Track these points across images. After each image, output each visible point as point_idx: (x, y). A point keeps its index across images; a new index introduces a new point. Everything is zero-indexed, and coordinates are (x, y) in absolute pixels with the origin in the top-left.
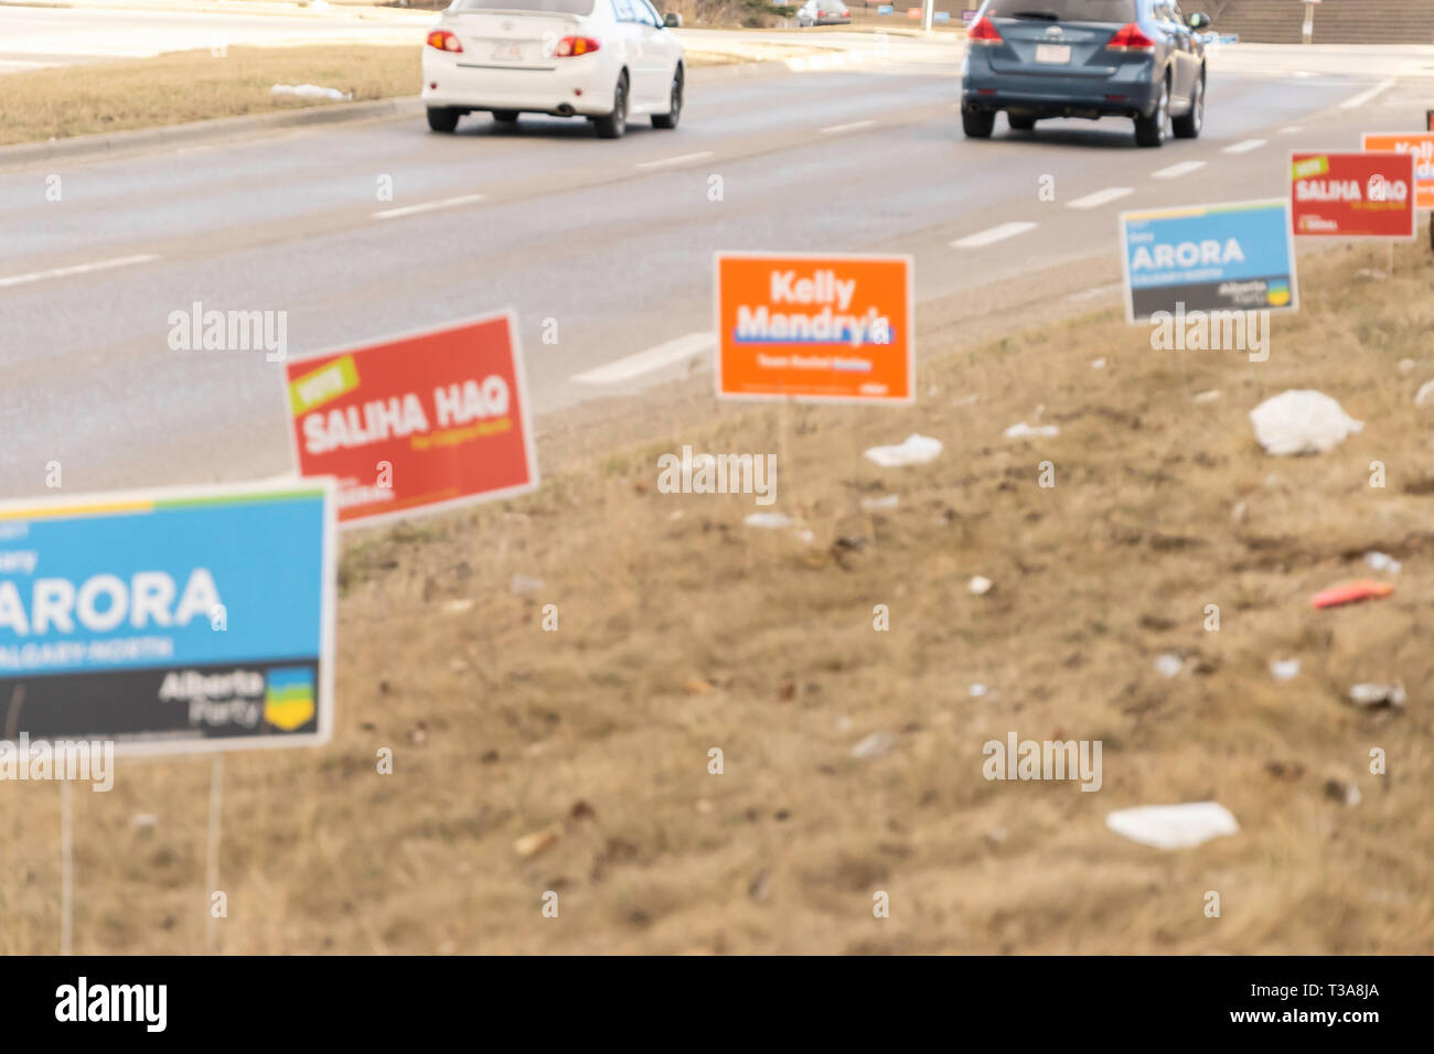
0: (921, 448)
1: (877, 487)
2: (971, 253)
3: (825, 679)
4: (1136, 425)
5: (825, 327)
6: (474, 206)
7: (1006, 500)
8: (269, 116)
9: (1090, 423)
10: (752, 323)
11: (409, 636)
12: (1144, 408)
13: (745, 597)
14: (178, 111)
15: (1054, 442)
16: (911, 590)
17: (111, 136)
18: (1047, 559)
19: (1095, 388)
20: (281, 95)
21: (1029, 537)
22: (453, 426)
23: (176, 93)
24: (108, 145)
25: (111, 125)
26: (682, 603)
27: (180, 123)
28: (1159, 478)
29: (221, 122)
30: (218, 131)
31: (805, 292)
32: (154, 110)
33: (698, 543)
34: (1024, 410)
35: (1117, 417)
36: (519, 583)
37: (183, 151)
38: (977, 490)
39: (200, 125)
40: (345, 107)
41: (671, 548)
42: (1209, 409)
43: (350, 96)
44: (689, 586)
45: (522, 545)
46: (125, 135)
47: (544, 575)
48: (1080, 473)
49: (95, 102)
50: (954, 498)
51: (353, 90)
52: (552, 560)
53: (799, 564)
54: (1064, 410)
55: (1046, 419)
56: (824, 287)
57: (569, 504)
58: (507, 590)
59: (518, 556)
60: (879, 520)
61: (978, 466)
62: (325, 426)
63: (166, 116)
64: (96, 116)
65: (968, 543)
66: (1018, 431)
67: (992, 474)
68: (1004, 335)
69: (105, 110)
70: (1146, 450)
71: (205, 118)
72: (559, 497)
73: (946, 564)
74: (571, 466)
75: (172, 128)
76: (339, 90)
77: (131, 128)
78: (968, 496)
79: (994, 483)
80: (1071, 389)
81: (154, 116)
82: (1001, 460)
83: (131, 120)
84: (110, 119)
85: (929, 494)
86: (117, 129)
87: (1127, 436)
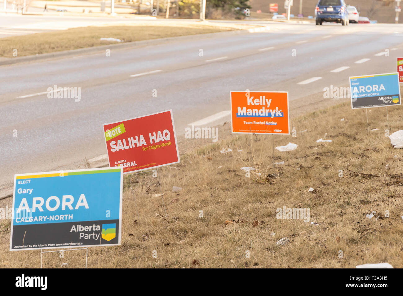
0: (292, 146)
1: (279, 158)
2: (303, 86)
3: (266, 219)
4: (355, 139)
5: (263, 112)
6: (159, 73)
7: (317, 163)
8: (99, 47)
9: (341, 138)
10: (241, 111)
11: (143, 205)
12: (357, 134)
13: (241, 193)
14: (73, 46)
15: (330, 144)
16: (291, 191)
17: (54, 53)
18: (330, 181)
19: (342, 128)
20: (103, 41)
21: (325, 174)
22: (154, 144)
23: (73, 40)
24: (53, 56)
25: (54, 50)
26: (223, 195)
27: (74, 49)
28: (362, 156)
29: (85, 49)
30: (85, 51)
31: (257, 102)
32: (67, 45)
33: (227, 176)
34: (321, 134)
35: (349, 136)
36: (174, 188)
37: (75, 57)
38: (309, 159)
39: (80, 50)
40: (121, 44)
41: (219, 177)
42: (376, 134)
43: (123, 41)
44: (225, 190)
45: (175, 176)
46: (58, 53)
47: (182, 186)
48: (339, 154)
49: (49, 43)
50: (302, 161)
51: (124, 39)
52: (184, 181)
53: (257, 182)
54: (333, 134)
55: (328, 137)
56: (262, 101)
57: (189, 163)
58: (171, 191)
59: (174, 179)
60: (280, 169)
61: (308, 152)
62: (116, 144)
63: (70, 47)
64: (50, 47)
65: (307, 176)
66: (320, 141)
67: (313, 154)
68: (314, 111)
69: (52, 46)
70: (358, 147)
71: (81, 48)
72: (185, 162)
73: (301, 182)
74: (189, 152)
75: (71, 51)
76: (119, 39)
77: (60, 51)
78: (306, 161)
79: (314, 157)
80: (335, 127)
81: (67, 47)
82: (315, 150)
83: (60, 49)
84: (54, 48)
85: (295, 161)
86: (56, 51)
87: (352, 142)
